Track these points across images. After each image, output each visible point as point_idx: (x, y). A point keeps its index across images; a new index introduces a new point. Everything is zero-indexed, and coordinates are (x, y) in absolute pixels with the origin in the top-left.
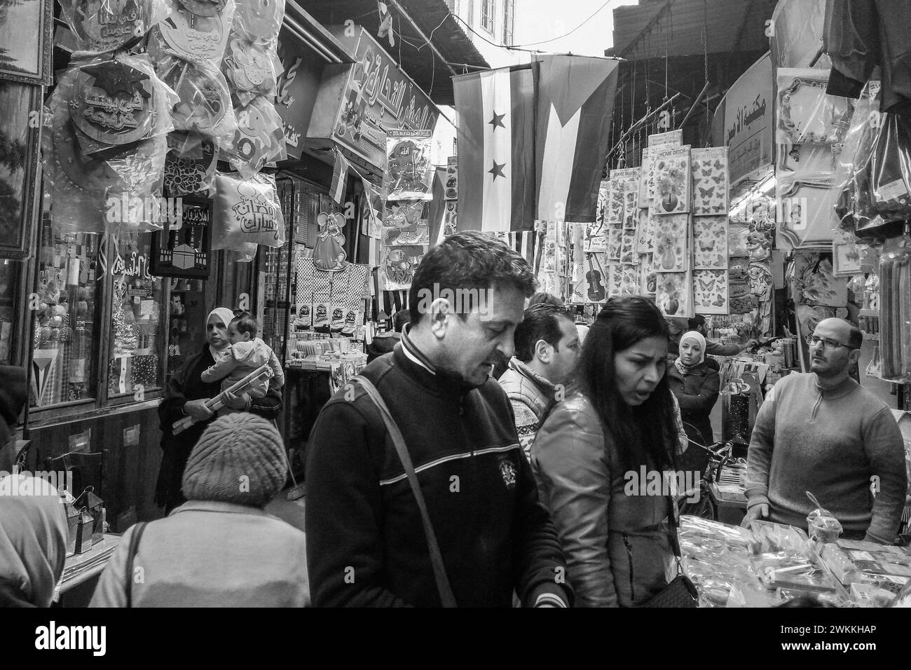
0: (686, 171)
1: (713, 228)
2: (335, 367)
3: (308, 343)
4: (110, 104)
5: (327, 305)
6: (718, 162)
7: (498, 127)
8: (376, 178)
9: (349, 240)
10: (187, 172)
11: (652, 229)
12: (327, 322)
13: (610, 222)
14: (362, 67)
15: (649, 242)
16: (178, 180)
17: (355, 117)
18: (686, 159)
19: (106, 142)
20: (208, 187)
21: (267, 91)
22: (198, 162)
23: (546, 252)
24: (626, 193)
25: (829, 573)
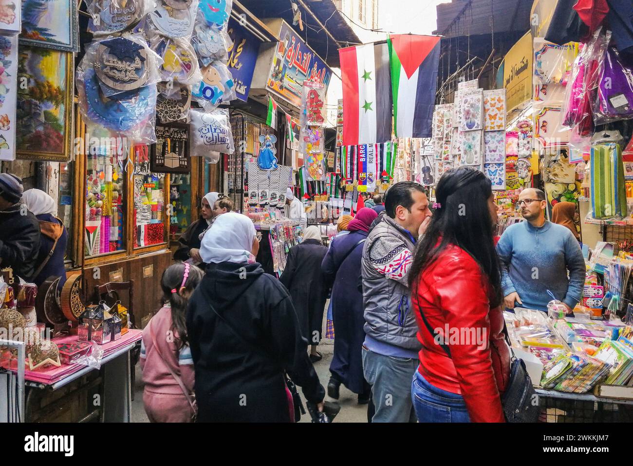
0: (480, 105)
1: (497, 138)
2: (272, 227)
3: (256, 214)
4: (120, 65)
5: (267, 191)
6: (499, 98)
7: (367, 80)
8: (294, 113)
9: (279, 151)
10: (172, 107)
11: (460, 140)
12: (267, 201)
13: (436, 137)
14: (283, 45)
15: (459, 148)
16: (167, 113)
17: (280, 75)
18: (480, 97)
19: (119, 89)
20: (185, 117)
21: (221, 57)
22: (179, 101)
23: (399, 156)
24: (445, 119)
25: (559, 336)
